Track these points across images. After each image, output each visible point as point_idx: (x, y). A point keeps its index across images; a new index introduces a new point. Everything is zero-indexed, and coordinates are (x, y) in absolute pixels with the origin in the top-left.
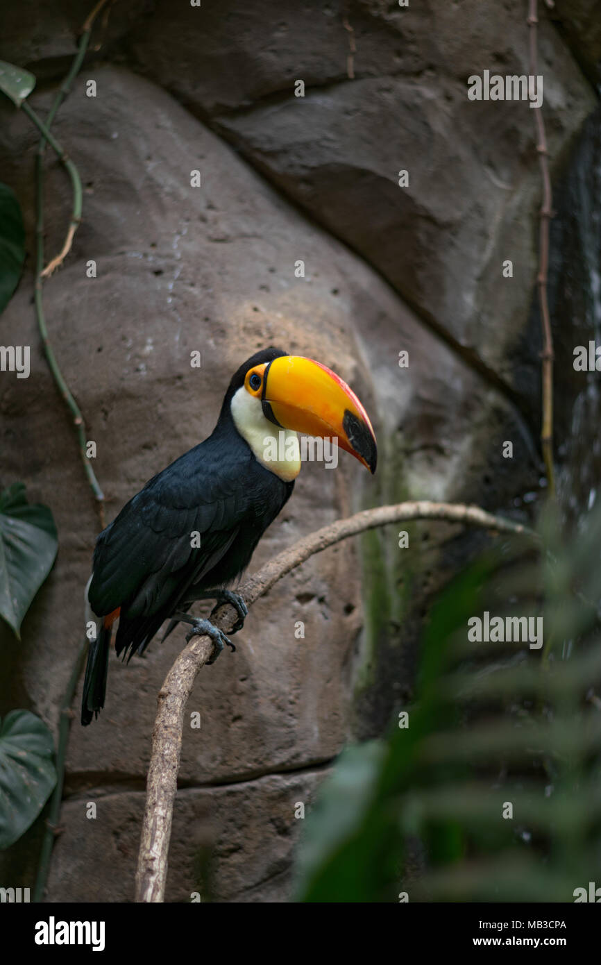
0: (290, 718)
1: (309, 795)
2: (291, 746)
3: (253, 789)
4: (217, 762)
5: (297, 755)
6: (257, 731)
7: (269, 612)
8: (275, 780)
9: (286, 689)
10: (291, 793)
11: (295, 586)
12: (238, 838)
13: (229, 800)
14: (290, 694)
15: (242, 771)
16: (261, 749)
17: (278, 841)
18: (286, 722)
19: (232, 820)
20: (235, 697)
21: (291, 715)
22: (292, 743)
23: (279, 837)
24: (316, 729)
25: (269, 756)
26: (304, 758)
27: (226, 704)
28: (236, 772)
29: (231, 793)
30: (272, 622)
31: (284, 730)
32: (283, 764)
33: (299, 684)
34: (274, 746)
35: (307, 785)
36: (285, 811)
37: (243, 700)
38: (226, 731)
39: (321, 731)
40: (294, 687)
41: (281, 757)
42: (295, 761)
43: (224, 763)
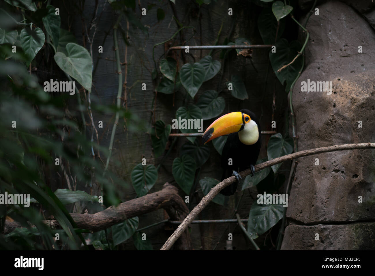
0: (324, 207)
1: (329, 232)
2: (324, 216)
3: (316, 227)
4: (308, 218)
5: (325, 219)
6: (316, 210)
7: (325, 175)
8: (320, 226)
9: (325, 198)
10: (324, 230)
11: (333, 167)
12: (313, 242)
13: (311, 230)
14: (325, 200)
15: (313, 222)
16: (317, 215)
17: (321, 244)
18: (323, 208)
19: (311, 236)
20: (313, 199)
21: (324, 206)
22: (324, 215)
23: (322, 243)
24: (333, 212)
25: (319, 218)
26: (327, 220)
27: (311, 201)
28: (312, 222)
29: (311, 228)
30: (326, 177)
31: (322, 211)
32: (322, 221)
33: (329, 197)
34: (320, 215)
35: (329, 228)
36: (323, 236)
37: (315, 200)
38: (310, 209)
39: (335, 213)
40: (327, 198)
41: (321, 219)
42: (325, 221)
43: (309, 218)
